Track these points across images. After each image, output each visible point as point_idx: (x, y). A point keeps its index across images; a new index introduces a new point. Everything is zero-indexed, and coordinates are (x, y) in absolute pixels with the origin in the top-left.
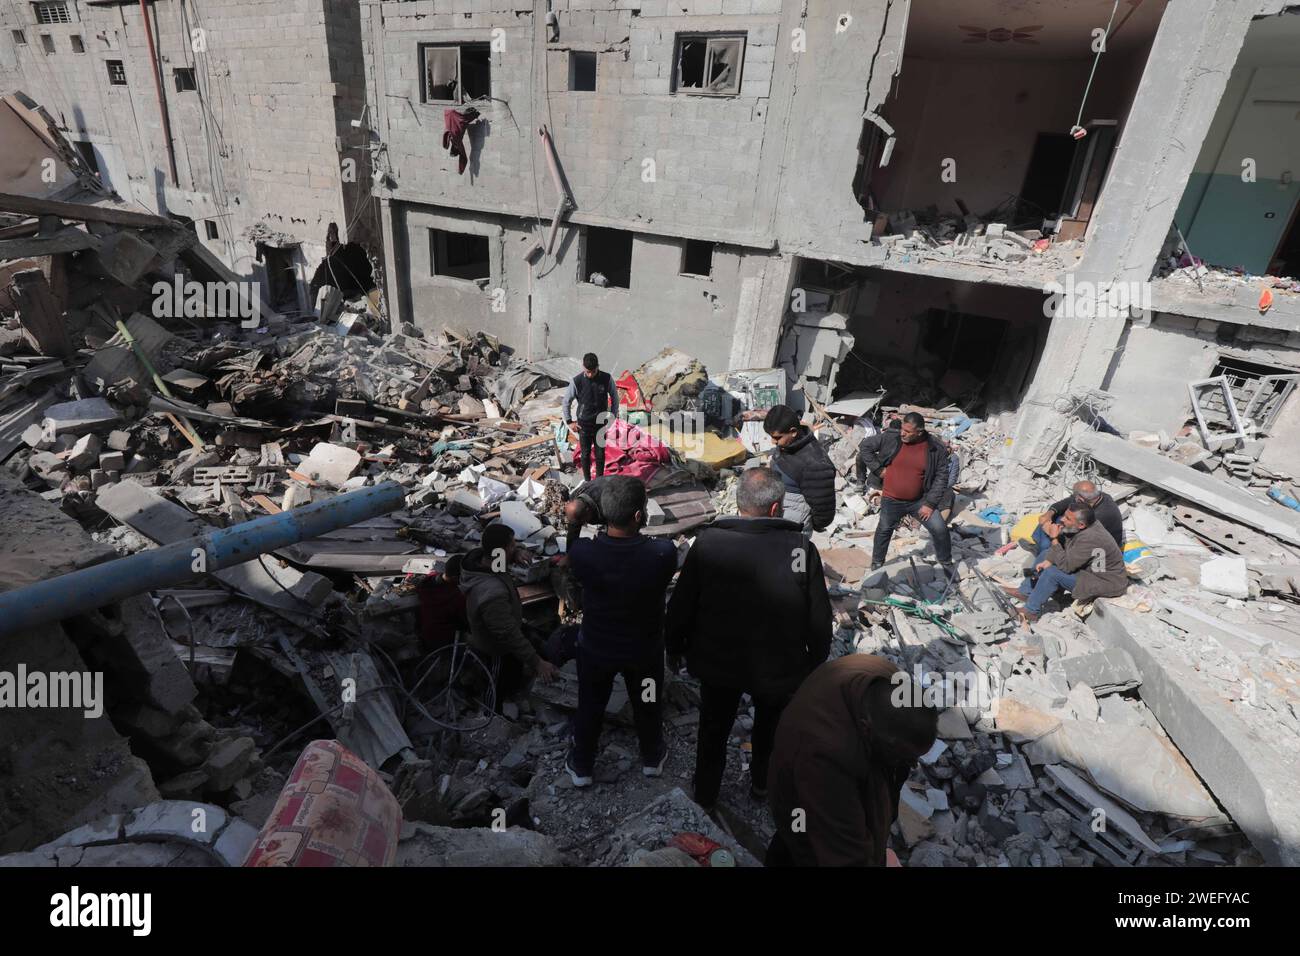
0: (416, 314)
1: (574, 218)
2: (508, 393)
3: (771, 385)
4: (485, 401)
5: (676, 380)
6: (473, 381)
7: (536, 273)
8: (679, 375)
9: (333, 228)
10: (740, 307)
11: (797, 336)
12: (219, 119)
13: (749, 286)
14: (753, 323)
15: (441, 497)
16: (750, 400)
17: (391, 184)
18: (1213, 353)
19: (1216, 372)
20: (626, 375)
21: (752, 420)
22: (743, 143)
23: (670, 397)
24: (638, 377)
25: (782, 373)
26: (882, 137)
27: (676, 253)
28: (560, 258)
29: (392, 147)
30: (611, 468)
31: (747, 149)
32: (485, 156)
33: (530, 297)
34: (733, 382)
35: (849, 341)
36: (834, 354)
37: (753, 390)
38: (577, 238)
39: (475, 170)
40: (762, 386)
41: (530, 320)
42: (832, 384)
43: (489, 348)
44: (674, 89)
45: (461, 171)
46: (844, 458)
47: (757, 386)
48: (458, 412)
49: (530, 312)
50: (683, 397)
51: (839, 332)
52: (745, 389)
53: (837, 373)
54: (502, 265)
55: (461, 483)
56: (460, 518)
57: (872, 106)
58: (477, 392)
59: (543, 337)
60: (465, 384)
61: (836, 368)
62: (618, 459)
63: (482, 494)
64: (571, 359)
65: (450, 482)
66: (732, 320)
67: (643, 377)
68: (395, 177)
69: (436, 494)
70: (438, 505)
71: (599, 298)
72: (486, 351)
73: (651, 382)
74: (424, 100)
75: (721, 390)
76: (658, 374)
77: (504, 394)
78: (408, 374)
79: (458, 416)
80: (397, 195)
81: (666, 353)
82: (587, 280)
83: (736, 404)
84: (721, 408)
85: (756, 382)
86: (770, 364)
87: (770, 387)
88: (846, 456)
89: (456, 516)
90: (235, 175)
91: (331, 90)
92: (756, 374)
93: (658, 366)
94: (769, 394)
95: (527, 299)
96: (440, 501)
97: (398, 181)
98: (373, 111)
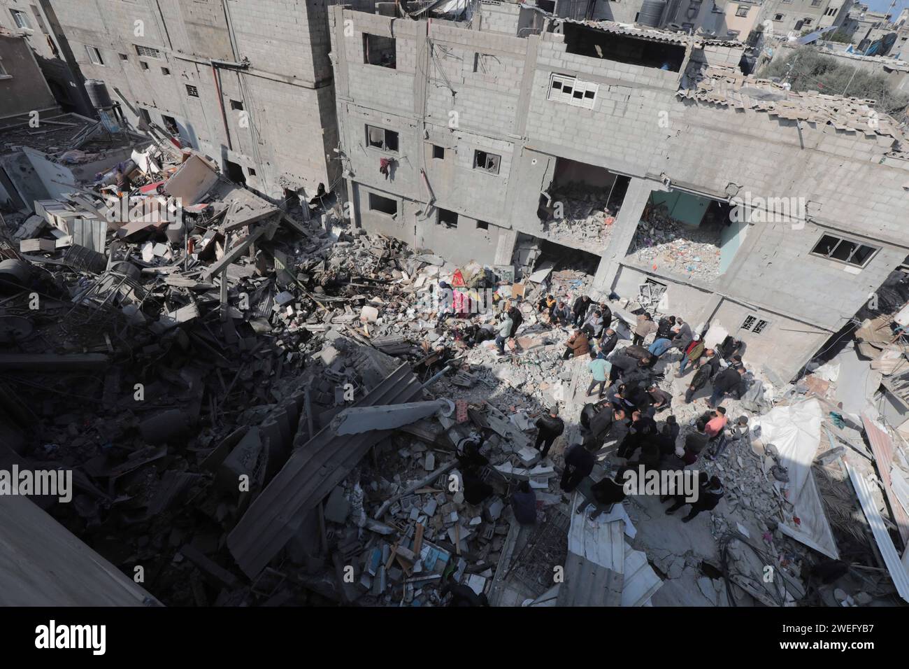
0: (362, 224)
1: (436, 204)
3: (510, 271)
4: (402, 272)
6: (395, 262)
7: (418, 219)
8: (476, 274)
9: (322, 186)
10: (498, 243)
11: (520, 253)
12: (258, 128)
13: (501, 238)
16: (502, 277)
17: (352, 174)
18: (646, 277)
19: (647, 282)
20: (457, 271)
21: (502, 285)
22: (499, 192)
24: (462, 272)
25: (513, 267)
26: (547, 200)
27: (476, 222)
28: (429, 215)
29: (352, 160)
31: (501, 194)
32: (397, 174)
33: (415, 227)
34: (496, 269)
35: (539, 252)
36: (534, 258)
37: (503, 273)
38: (435, 211)
39: (392, 178)
40: (506, 271)
41: (415, 235)
42: (533, 267)
43: (398, 243)
44: (474, 167)
45: (387, 178)
48: (392, 277)
49: (415, 232)
51: (535, 250)
52: (500, 272)
53: (535, 263)
54: (403, 212)
57: (543, 190)
58: (398, 267)
59: (421, 242)
60: (393, 264)
61: (534, 261)
66: (495, 248)
67: (464, 272)
68: (354, 172)
71: (443, 230)
72: (397, 245)
73: (467, 275)
74: (367, 145)
75: (491, 272)
76: (469, 272)
78: (370, 260)
80: (355, 179)
81: (472, 262)
82: (439, 224)
83: (497, 277)
85: (504, 270)
86: (509, 263)
90: (267, 152)
91: (322, 131)
92: (504, 267)
93: (469, 268)
94: (508, 274)
97: (355, 174)
98: (343, 144)
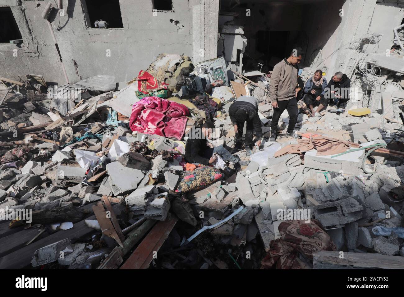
2: (64, 105)
3: (219, 67)
4: (49, 114)
5: (177, 67)
6: (35, 105)
7: (55, 27)
8: (177, 64)
10: (194, 26)
11: (223, 40)
13: (197, 11)
14: (203, 33)
15: (43, 178)
16: (211, 77)
19: (403, 22)
20: (143, 73)
21: (216, 86)
23: (177, 78)
24: (150, 72)
25: (222, 59)
30: (160, 125)
33: (56, 45)
35: (245, 40)
36: (241, 48)
37: (211, 71)
40: (214, 68)
41: (61, 60)
42: (241, 65)
43: (38, 85)
46: (261, 96)
47: (212, 69)
48: (32, 125)
49: (60, 55)
50: (184, 76)
51: (241, 36)
52: (206, 72)
53: (243, 58)
54: (28, 26)
55: (57, 163)
56: (69, 189)
58: (40, 110)
59: (74, 70)
60: (30, 107)
61: (241, 56)
62: (162, 119)
63: (81, 163)
64: (98, 76)
65: (46, 165)
66: (190, 34)
67: (153, 71)
69: (38, 177)
70: (44, 185)
71: (105, 36)
72: (38, 87)
73: (160, 73)
76: (162, 68)
77: (61, 106)
79: (32, 127)
81: (161, 56)
82: (93, 26)
83: (204, 80)
84: (196, 85)
85: (211, 67)
86: (216, 56)
87: (219, 68)
88: (262, 95)
89: (65, 188)
92: (210, 62)
93: (161, 64)
94: (219, 72)
95: (55, 47)
96: (43, 181)
